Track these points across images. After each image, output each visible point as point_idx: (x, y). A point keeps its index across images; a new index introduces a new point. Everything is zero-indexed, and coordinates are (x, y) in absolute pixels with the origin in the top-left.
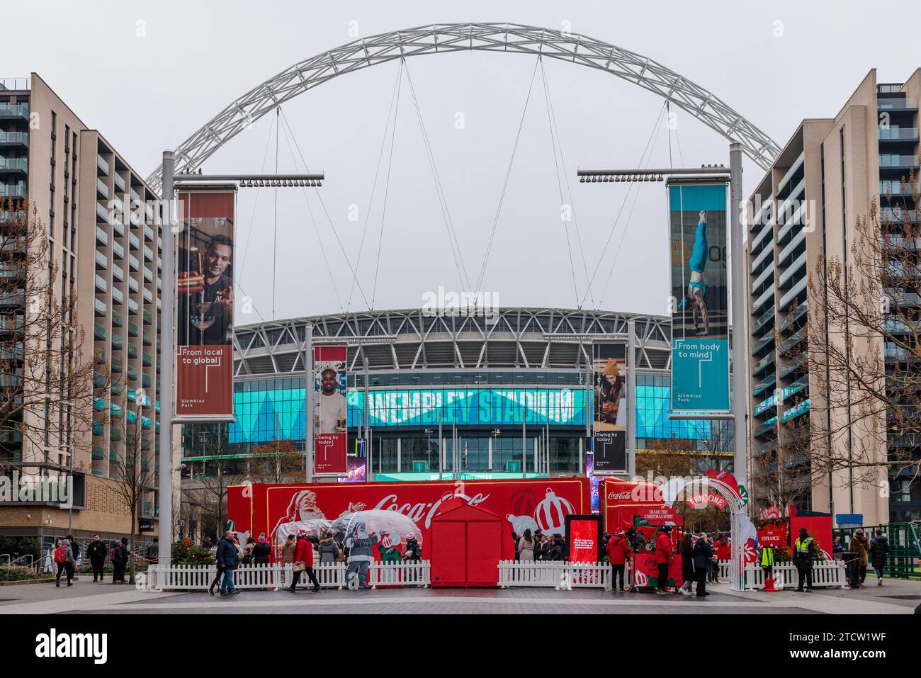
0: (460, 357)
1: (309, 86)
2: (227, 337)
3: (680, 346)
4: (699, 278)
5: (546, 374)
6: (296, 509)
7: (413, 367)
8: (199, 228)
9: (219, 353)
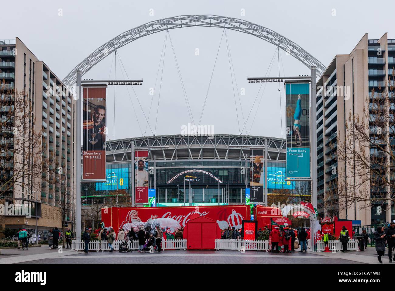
0: (191, 155)
1: (128, 42)
2: (103, 147)
3: (290, 151)
4: (298, 122)
5: (227, 162)
6: (130, 218)
7: (172, 159)
8: (92, 102)
9: (100, 154)
